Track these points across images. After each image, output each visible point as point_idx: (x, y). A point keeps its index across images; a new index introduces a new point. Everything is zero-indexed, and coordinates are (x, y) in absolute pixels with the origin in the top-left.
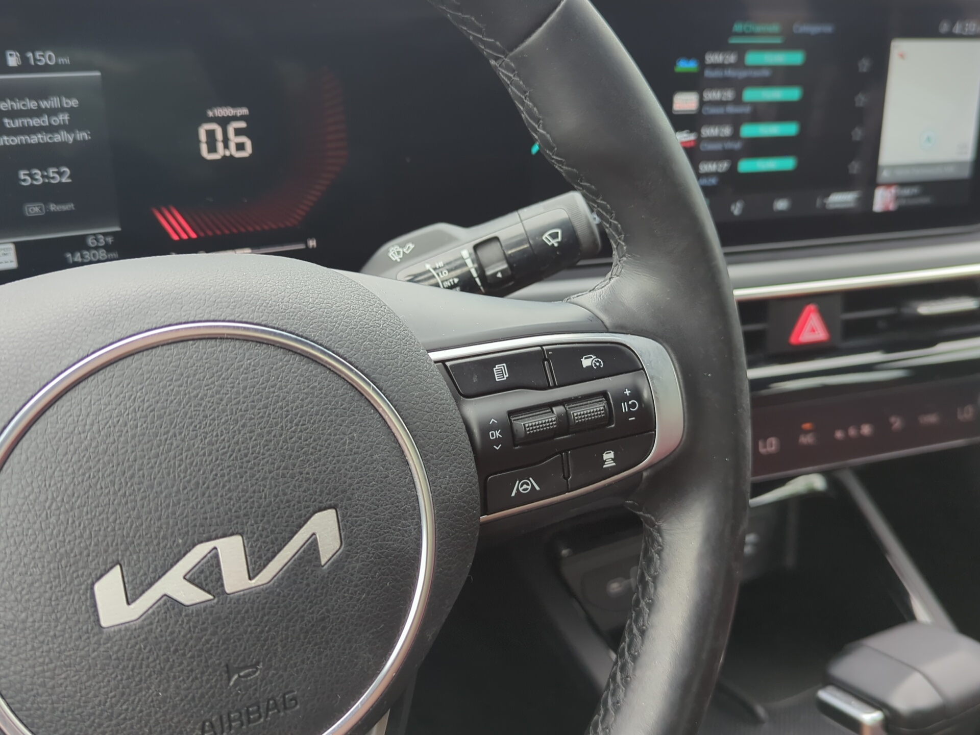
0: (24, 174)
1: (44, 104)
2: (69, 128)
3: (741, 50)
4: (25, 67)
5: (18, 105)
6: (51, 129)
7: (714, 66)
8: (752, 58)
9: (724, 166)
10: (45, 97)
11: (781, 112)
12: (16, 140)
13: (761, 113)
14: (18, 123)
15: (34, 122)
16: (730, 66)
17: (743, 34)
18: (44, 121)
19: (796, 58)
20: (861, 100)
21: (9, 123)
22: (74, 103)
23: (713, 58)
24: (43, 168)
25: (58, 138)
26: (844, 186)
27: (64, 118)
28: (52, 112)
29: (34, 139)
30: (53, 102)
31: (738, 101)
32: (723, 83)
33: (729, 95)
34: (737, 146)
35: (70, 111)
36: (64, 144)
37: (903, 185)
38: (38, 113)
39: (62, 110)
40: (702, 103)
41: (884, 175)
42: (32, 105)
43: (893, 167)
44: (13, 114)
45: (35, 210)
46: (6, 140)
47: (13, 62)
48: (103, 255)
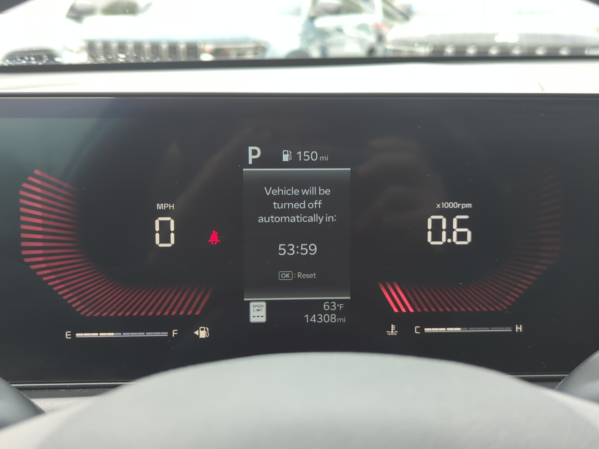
0: (282, 247)
1: (305, 192)
2: (321, 212)
4: (294, 162)
5: (285, 192)
6: (307, 212)
10: (307, 186)
12: (280, 219)
14: (283, 206)
15: (296, 206)
18: (303, 205)
21: (276, 206)
22: (327, 192)
24: (298, 243)
25: (311, 219)
27: (318, 204)
28: (310, 199)
29: (293, 219)
30: (313, 191)
35: (324, 198)
36: (315, 224)
38: (299, 198)
39: (317, 197)
42: (296, 192)
44: (281, 199)
45: (286, 276)
46: (272, 218)
47: (286, 158)
48: (333, 319)
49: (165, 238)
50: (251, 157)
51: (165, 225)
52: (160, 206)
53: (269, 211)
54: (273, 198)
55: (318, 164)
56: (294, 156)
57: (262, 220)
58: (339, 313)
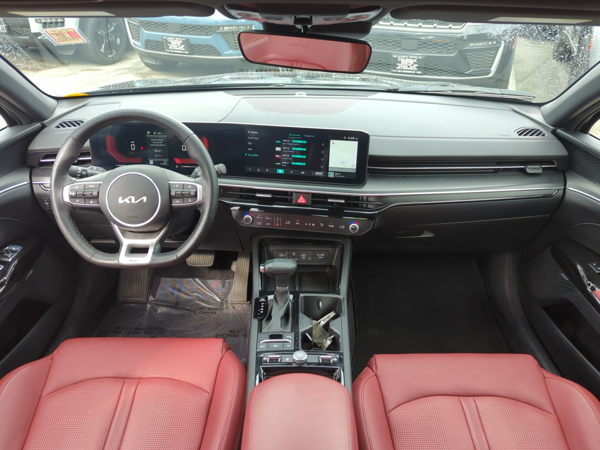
0: (155, 150)
2: (162, 144)
3: (291, 140)
4: (156, 134)
5: (155, 140)
6: (159, 144)
7: (285, 142)
8: (293, 141)
9: (288, 163)
10: (159, 139)
11: (301, 153)
12: (154, 145)
13: (296, 153)
14: (155, 143)
15: (157, 143)
16: (288, 142)
17: (291, 136)
18: (158, 143)
19: (305, 142)
20: (323, 152)
22: (163, 140)
23: (284, 141)
24: (158, 150)
25: (160, 145)
26: (320, 170)
27: (161, 142)
28: (160, 141)
29: (157, 145)
30: (160, 140)
31: (291, 150)
32: (287, 146)
33: (289, 148)
34: (291, 159)
35: (162, 141)
37: (335, 172)
38: (158, 141)
40: (282, 149)
41: (330, 169)
42: (157, 140)
43: (333, 168)
45: (156, 156)
46: (153, 145)
47: (155, 133)
48: (166, 164)
49: (133, 148)
50: (148, 134)
51: (133, 146)
52: (132, 142)
53: (152, 144)
54: (152, 141)
55: (161, 135)
56: (156, 133)
57: (151, 145)
58: (167, 163)
